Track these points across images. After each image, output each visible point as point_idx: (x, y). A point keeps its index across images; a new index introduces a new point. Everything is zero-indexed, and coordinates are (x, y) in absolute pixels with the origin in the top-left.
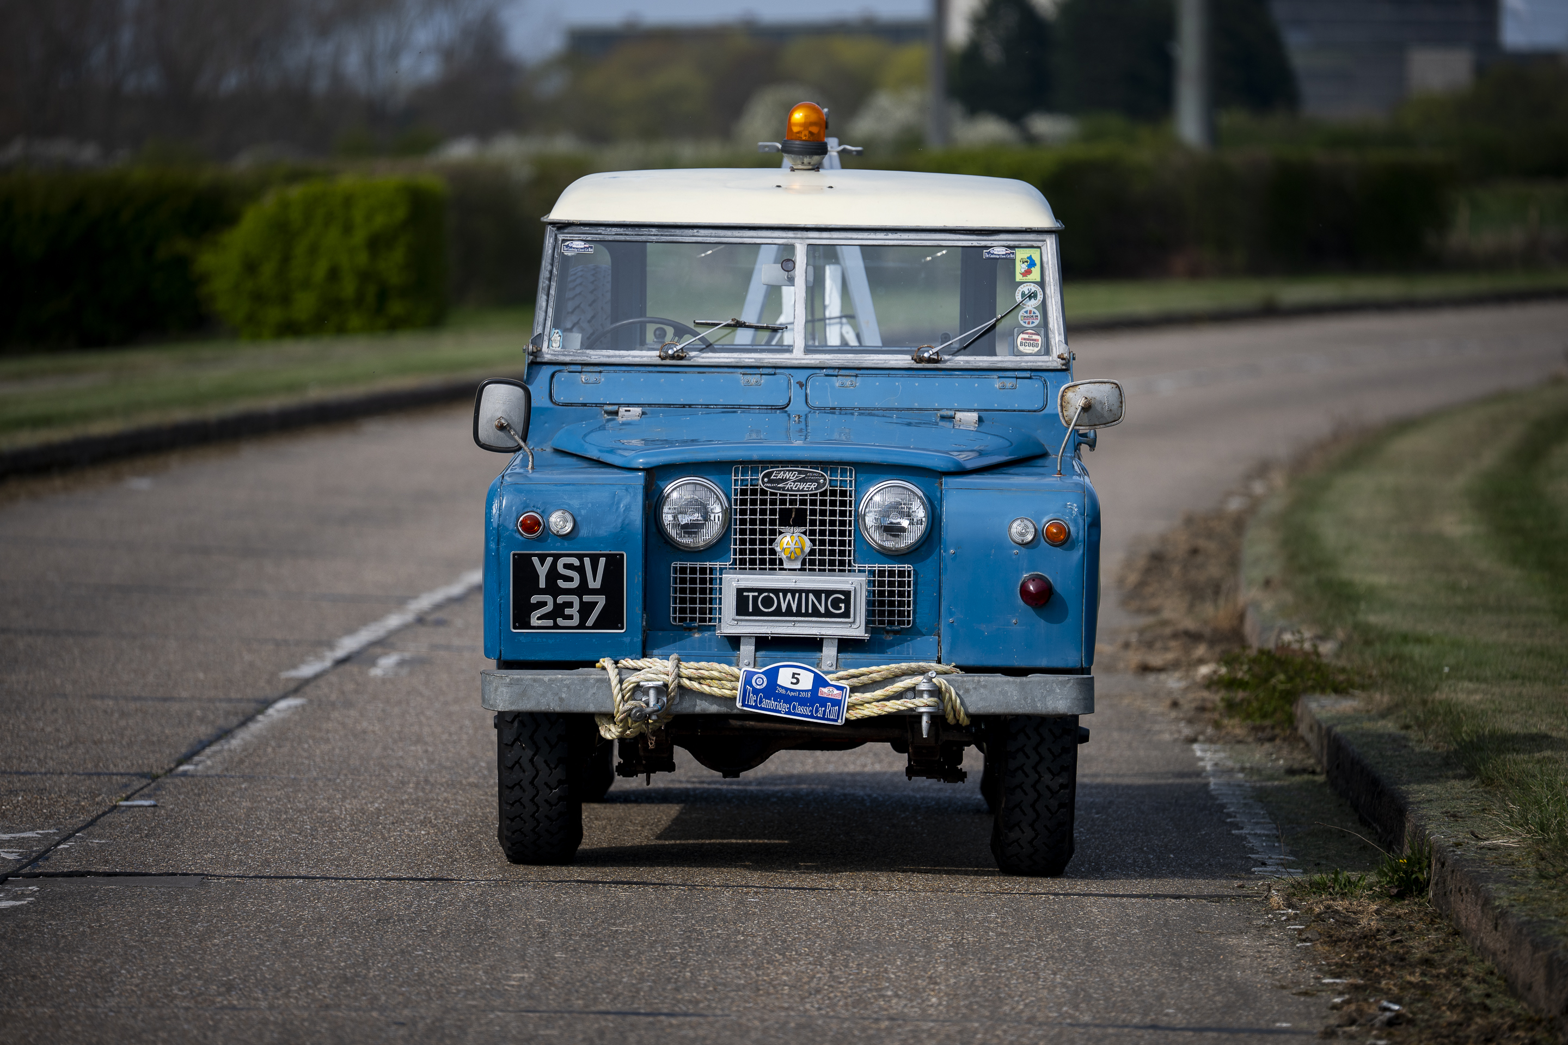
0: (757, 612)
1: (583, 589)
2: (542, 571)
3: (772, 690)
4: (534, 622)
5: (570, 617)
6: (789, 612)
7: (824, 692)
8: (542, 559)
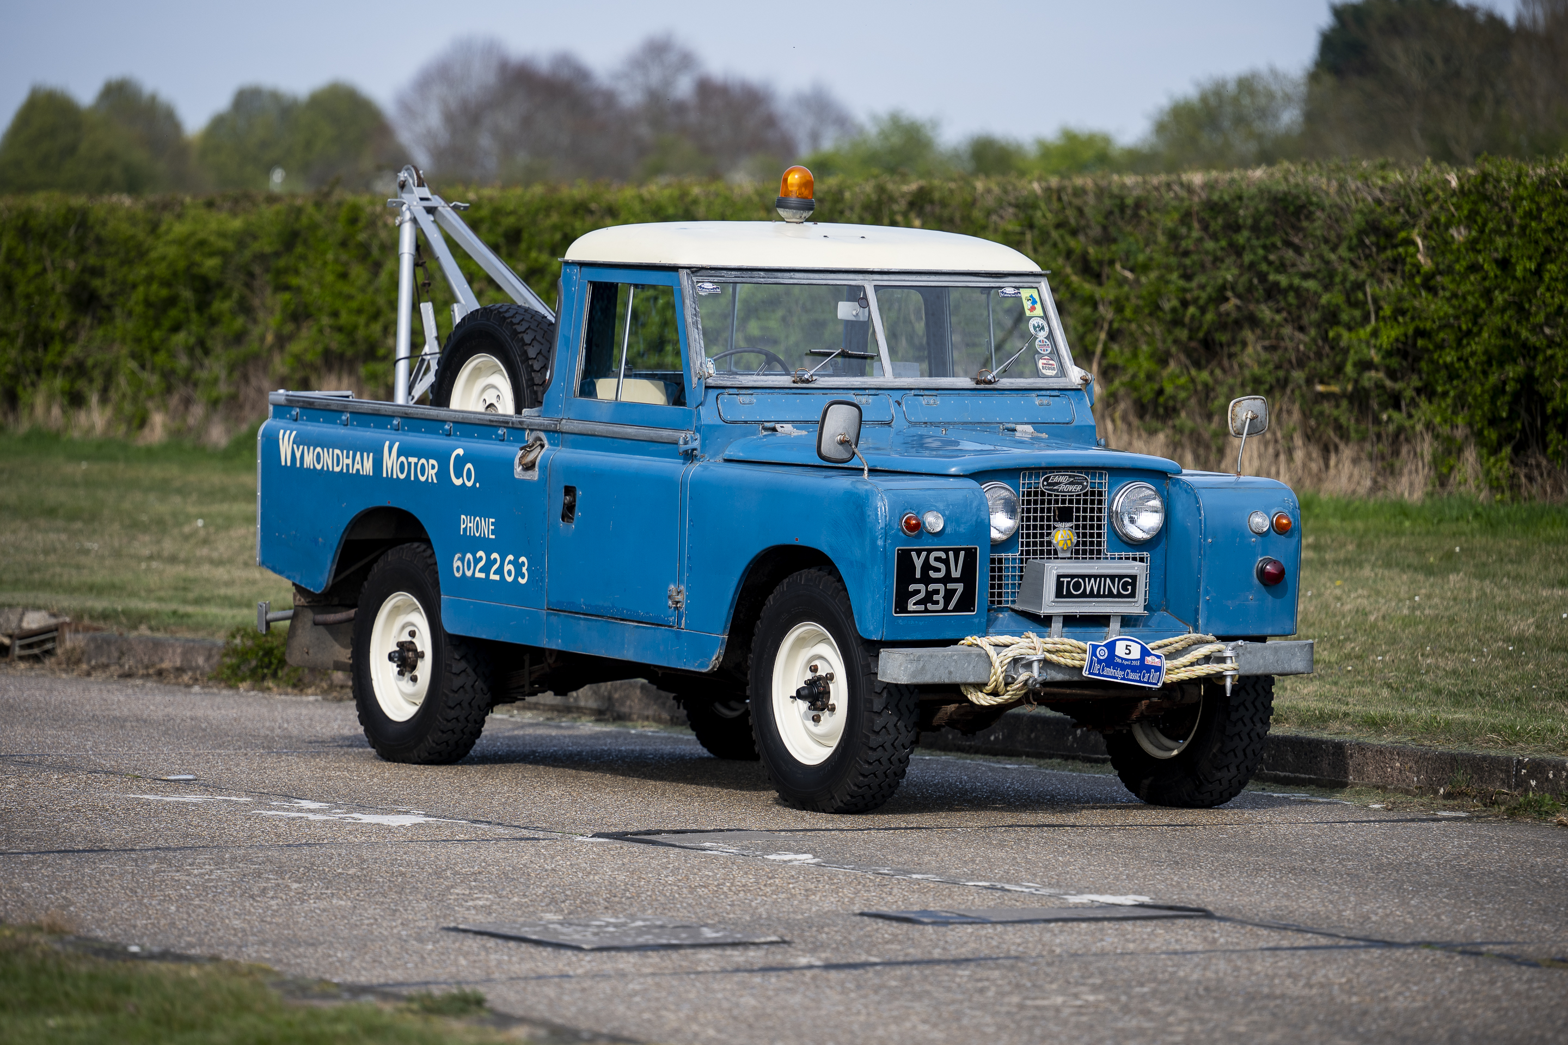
0: (1070, 595)
1: (947, 579)
2: (918, 563)
3: (1111, 660)
4: (911, 607)
5: (937, 603)
6: (1092, 595)
7: (1149, 660)
8: (919, 553)
